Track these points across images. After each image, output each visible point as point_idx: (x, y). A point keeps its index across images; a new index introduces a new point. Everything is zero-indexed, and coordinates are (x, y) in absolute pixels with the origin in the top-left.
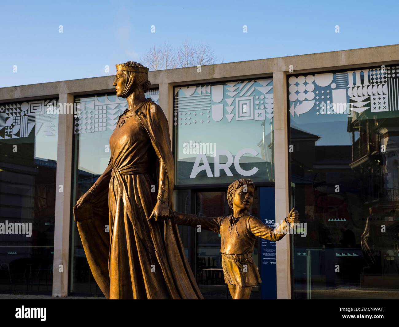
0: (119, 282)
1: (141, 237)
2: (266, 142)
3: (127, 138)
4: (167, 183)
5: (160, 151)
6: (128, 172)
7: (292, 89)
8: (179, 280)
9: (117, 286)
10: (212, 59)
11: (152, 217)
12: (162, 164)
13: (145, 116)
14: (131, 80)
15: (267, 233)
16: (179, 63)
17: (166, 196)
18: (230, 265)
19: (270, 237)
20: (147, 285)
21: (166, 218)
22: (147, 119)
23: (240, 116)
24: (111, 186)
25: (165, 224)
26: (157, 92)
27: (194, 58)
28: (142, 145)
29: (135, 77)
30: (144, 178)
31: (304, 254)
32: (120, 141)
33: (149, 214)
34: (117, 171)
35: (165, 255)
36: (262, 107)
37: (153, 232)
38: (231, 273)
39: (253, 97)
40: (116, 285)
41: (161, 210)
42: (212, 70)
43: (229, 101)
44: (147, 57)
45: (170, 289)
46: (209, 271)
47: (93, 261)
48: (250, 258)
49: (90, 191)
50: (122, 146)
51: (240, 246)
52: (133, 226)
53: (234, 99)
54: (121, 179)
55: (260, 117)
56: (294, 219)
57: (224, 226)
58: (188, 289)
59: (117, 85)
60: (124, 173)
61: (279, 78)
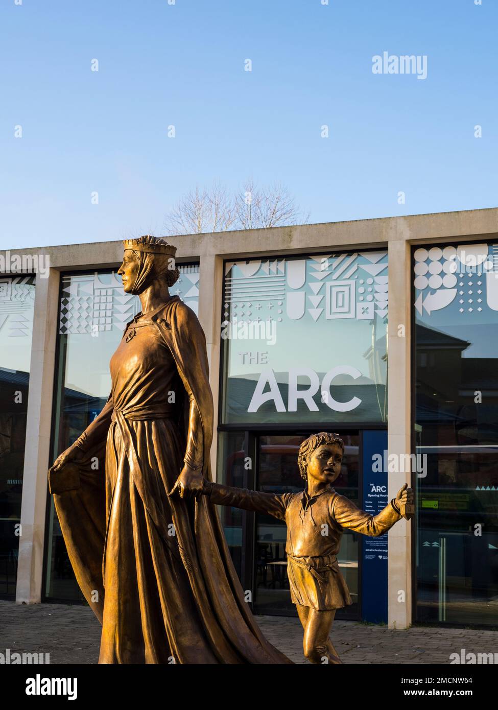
0: (119, 596)
1: (157, 523)
2: (377, 352)
3: (138, 361)
4: (200, 436)
5: (190, 382)
6: (138, 416)
7: (420, 269)
8: (217, 597)
9: (115, 603)
10: (291, 210)
11: (175, 491)
12: (193, 404)
13: (167, 325)
14: (147, 265)
15: (363, 524)
16: (237, 216)
17: (199, 458)
18: (300, 575)
19: (366, 529)
20: (165, 603)
21: (198, 494)
22: (170, 331)
23: (333, 311)
24: (110, 437)
25: (196, 502)
26: (196, 268)
27: (262, 209)
28: (161, 372)
29: (153, 262)
30: (164, 426)
31: (435, 544)
32: (126, 364)
33: (171, 485)
34: (121, 413)
35: (195, 554)
36: (370, 297)
37: (176, 516)
38: (302, 587)
39: (354, 281)
40: (113, 601)
41: (189, 481)
42: (288, 235)
43: (315, 287)
44: (184, 205)
45: (201, 611)
46: (276, 565)
47: (79, 559)
48: (333, 563)
49: (76, 444)
50: (129, 373)
51: (317, 543)
52: (144, 505)
53: (324, 284)
54: (127, 427)
55: (365, 313)
56: (405, 503)
57: (291, 508)
58: (231, 610)
59: (124, 273)
60: (132, 417)
61: (398, 251)
